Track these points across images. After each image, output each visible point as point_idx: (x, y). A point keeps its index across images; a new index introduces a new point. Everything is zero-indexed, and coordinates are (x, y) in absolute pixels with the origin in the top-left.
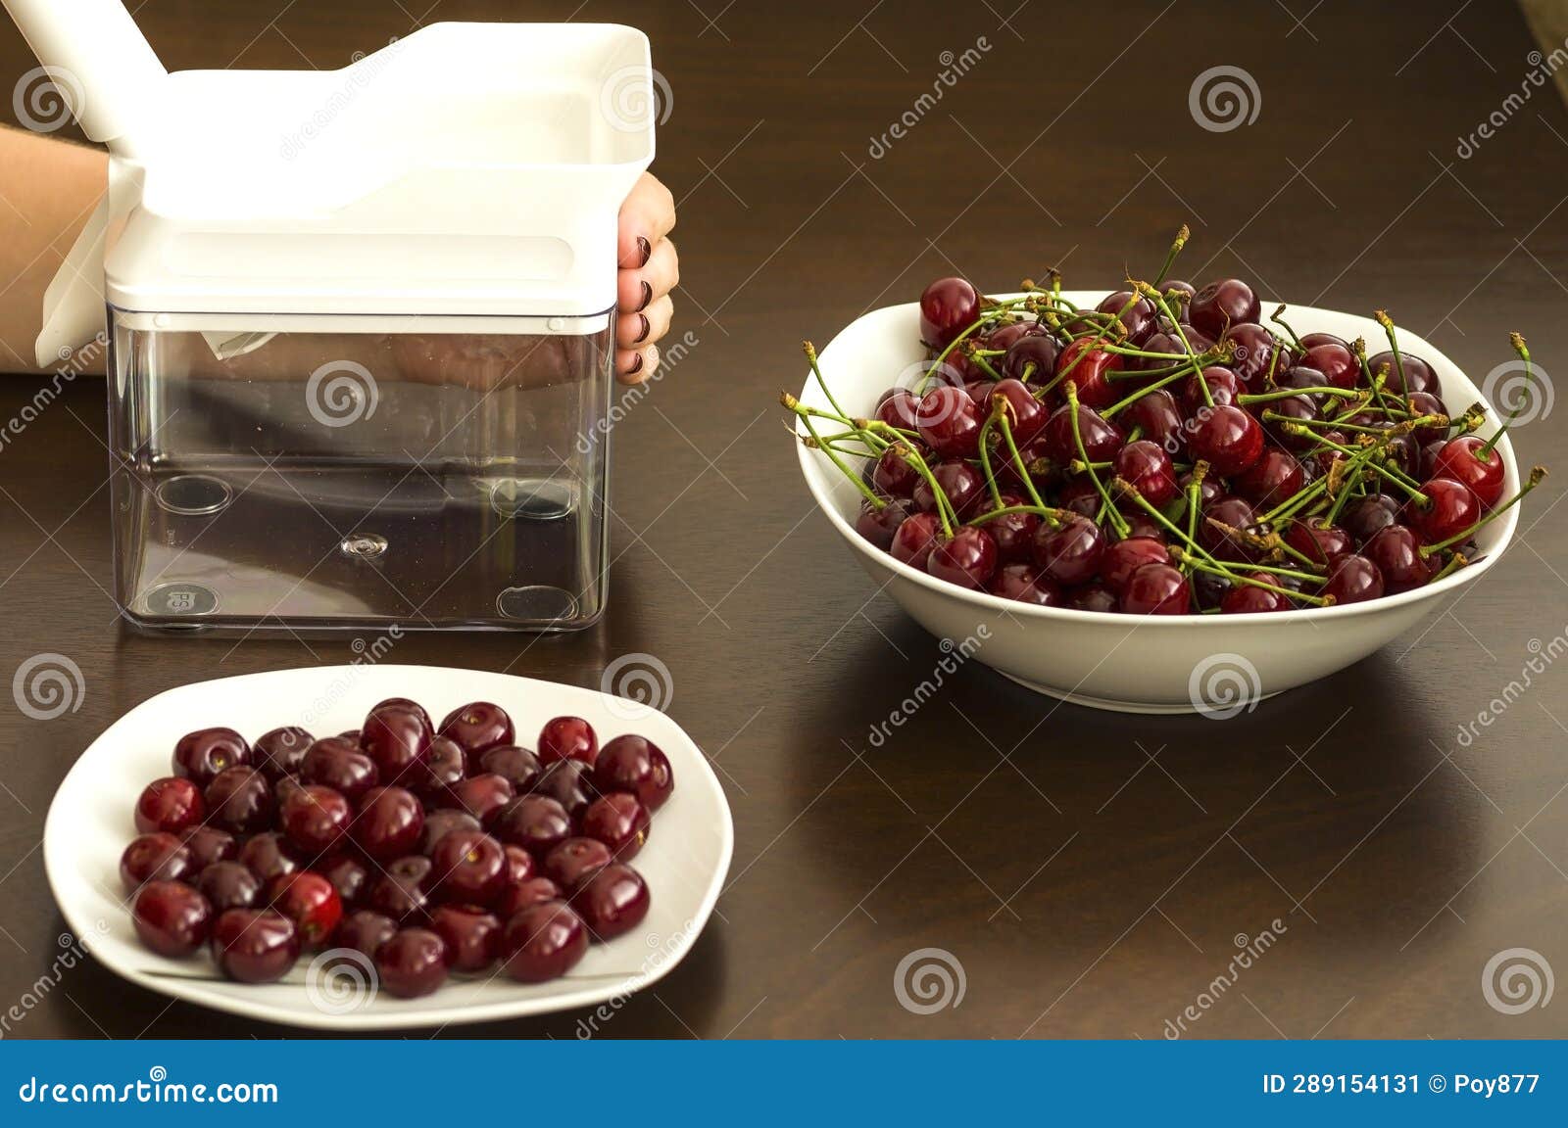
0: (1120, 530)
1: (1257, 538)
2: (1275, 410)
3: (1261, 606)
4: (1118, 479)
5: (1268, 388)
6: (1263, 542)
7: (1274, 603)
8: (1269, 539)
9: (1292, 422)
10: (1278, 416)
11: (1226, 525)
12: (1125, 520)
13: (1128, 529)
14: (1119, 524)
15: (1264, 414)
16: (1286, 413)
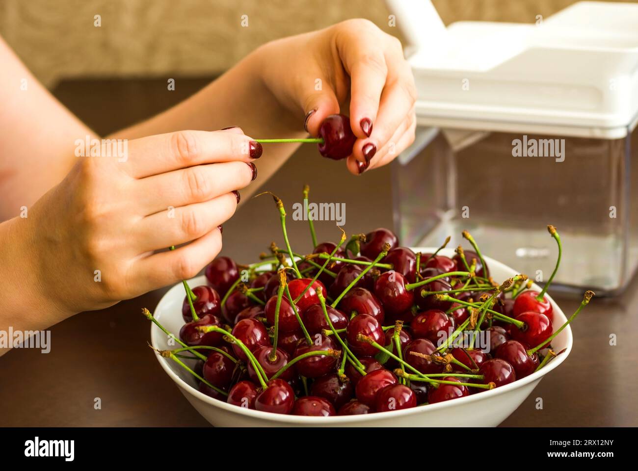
0: (359, 368)
1: (441, 358)
2: (428, 290)
3: (452, 396)
4: (360, 335)
5: (417, 279)
6: (445, 360)
7: (459, 392)
8: (447, 357)
9: (440, 294)
10: (430, 293)
11: (421, 354)
12: (361, 362)
13: (364, 367)
14: (358, 366)
15: (422, 293)
16: (434, 290)
